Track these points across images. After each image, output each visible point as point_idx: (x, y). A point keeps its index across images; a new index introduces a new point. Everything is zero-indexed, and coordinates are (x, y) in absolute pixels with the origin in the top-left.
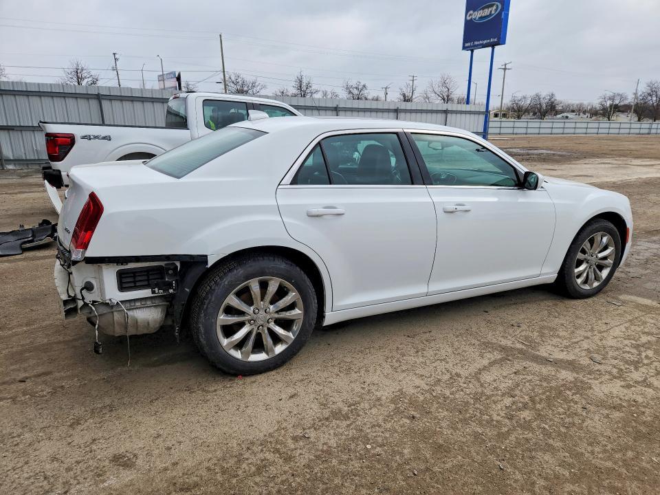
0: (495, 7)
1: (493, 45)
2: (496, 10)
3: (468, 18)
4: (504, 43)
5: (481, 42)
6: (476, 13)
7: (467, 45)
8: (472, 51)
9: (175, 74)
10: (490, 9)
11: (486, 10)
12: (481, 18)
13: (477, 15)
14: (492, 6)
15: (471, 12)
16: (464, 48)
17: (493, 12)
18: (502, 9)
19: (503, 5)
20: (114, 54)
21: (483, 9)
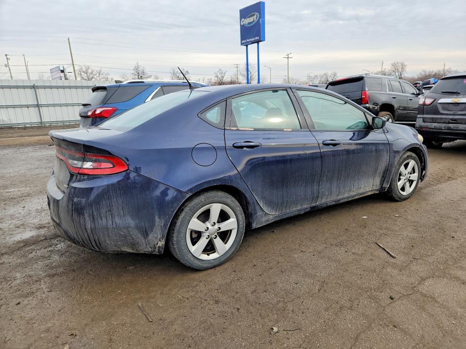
0: (255, 16)
1: (258, 42)
2: (257, 17)
3: (242, 24)
4: (264, 40)
5: (250, 40)
6: (245, 20)
7: (243, 42)
8: (247, 46)
9: (59, 67)
10: (253, 17)
11: (251, 18)
12: (249, 23)
13: (246, 21)
14: (254, 15)
15: (243, 19)
16: (242, 44)
17: (255, 19)
18: (260, 17)
19: (260, 14)
20: (6, 55)
21: (249, 17)
